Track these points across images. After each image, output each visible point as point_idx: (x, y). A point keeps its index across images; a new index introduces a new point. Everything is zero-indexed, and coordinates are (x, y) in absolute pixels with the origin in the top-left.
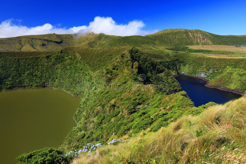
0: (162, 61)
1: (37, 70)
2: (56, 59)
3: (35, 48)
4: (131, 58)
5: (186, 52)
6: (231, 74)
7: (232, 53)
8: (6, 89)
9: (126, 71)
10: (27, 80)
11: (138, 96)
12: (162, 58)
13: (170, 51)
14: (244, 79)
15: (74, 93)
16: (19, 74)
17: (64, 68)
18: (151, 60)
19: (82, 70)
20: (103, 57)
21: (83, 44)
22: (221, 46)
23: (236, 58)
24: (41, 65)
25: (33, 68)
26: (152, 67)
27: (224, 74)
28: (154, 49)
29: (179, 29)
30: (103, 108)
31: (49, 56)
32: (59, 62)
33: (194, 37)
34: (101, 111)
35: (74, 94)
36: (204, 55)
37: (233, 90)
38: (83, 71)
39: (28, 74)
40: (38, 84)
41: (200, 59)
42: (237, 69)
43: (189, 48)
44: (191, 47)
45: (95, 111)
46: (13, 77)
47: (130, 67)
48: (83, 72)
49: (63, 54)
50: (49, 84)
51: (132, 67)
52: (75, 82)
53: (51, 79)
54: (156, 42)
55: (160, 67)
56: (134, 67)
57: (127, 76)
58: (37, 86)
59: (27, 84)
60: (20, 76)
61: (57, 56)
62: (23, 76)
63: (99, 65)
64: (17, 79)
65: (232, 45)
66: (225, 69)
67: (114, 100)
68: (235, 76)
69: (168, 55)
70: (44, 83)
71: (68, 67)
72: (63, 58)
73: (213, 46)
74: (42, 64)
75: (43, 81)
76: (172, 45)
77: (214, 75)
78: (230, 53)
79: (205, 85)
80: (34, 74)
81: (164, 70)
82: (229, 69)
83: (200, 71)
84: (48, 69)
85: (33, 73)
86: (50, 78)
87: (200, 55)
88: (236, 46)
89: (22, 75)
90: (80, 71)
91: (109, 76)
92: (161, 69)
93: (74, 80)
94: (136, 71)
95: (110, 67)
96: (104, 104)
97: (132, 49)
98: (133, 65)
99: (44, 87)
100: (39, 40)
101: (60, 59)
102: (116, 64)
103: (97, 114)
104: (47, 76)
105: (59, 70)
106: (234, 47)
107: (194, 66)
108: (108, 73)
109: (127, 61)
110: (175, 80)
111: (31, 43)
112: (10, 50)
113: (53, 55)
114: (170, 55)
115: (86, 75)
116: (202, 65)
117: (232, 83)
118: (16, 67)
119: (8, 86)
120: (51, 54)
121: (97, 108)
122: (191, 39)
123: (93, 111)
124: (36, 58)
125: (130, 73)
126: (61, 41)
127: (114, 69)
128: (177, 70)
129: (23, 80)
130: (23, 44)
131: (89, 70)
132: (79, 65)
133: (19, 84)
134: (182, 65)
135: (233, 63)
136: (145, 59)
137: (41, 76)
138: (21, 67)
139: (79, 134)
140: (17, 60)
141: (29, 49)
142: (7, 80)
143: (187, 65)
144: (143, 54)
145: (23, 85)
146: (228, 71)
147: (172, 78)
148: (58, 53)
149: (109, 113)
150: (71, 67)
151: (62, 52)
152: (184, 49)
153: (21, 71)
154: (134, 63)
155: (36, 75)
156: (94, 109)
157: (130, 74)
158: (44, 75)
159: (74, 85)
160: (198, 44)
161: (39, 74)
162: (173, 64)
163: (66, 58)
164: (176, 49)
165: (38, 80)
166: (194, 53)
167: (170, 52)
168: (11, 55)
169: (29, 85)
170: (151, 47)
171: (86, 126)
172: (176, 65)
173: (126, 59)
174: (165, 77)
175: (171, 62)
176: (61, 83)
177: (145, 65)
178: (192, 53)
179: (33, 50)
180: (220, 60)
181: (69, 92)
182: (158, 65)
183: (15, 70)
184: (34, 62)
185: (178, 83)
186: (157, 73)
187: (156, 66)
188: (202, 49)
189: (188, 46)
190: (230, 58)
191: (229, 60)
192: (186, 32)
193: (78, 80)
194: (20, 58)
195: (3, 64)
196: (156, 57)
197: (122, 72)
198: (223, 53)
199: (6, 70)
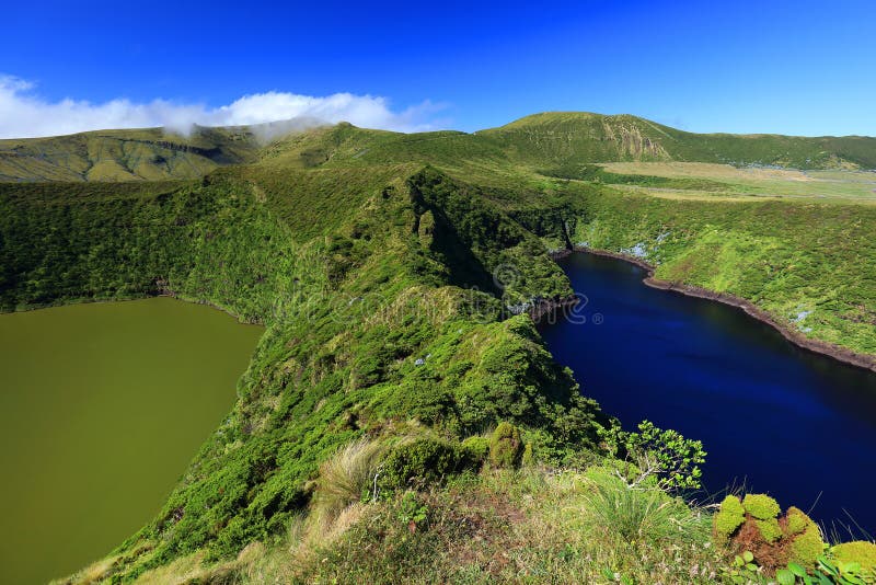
0: (520, 209)
1: (129, 240)
2: (187, 205)
3: (132, 172)
4: (413, 201)
5: (596, 181)
6: (717, 246)
7: (725, 185)
8: (30, 302)
9: (394, 242)
10: (96, 274)
11: (407, 324)
12: (519, 199)
13: (548, 179)
14: (751, 262)
15: (245, 311)
16: (71, 253)
17: (216, 234)
18: (481, 207)
19: (268, 238)
20: (333, 196)
21: (284, 156)
22: (696, 164)
23: (734, 200)
24: (142, 226)
25: (116, 235)
26: (483, 229)
27: (698, 248)
28: (501, 172)
29: (575, 113)
30: (305, 366)
31: (166, 195)
32: (199, 216)
33: (619, 137)
34: (297, 374)
35: (247, 315)
36: (645, 190)
37: (720, 296)
38: (271, 242)
39: (101, 255)
40: (133, 287)
41: (632, 202)
42: (733, 233)
43: (605, 170)
44: (610, 168)
45: (279, 375)
46: (50, 264)
47: (410, 229)
48: (273, 247)
49: (209, 188)
50: (168, 284)
51: (416, 229)
52: (248, 278)
53: (174, 269)
54: (509, 153)
55: (510, 228)
56: (422, 228)
57: (396, 256)
58: (131, 292)
59: (97, 286)
60: (74, 260)
61: (192, 195)
62: (83, 261)
63: (320, 223)
64: (65, 270)
65: (726, 162)
66: (700, 234)
67: (338, 338)
68: (727, 253)
69: (539, 192)
70: (154, 282)
71: (228, 230)
72: (212, 200)
73: (672, 164)
74: (146, 221)
75: (150, 274)
76: (555, 162)
77: (670, 248)
78: (717, 184)
79: (644, 281)
80: (121, 252)
81: (521, 238)
82: (711, 234)
83: (631, 237)
84: (165, 238)
85: (115, 252)
86: (171, 264)
87: (632, 190)
88: (735, 165)
89: (81, 257)
90: (262, 243)
91: (339, 257)
92: (512, 234)
93: (245, 271)
94: (426, 241)
95: (345, 230)
96: (305, 353)
97: (423, 171)
98: (417, 223)
99: (155, 293)
100: (146, 145)
101: (200, 204)
102: (364, 221)
103: (284, 385)
104: (161, 260)
105: (200, 239)
106: (731, 170)
107: (615, 225)
108: (336, 249)
109: (401, 211)
110: (555, 267)
111: (120, 153)
112: (48, 176)
113: (180, 193)
114: (545, 191)
115: (281, 254)
116: (637, 220)
117: (718, 273)
118: (58, 233)
119: (37, 294)
120: (173, 190)
121: (286, 364)
122: (609, 144)
123: (272, 375)
124: (125, 203)
125: (406, 248)
126: (214, 147)
127: (357, 236)
128: (565, 238)
129: (85, 272)
130: (94, 159)
131: (289, 239)
132: (259, 223)
133: (73, 285)
134: (579, 221)
135: (723, 216)
136: (464, 203)
137: (144, 261)
138: (77, 231)
139: (227, 452)
140: (60, 211)
141: (112, 175)
142: (29, 275)
143: (596, 222)
144: (456, 188)
145: (85, 288)
146: (708, 240)
147: (544, 261)
148: (196, 185)
149: (317, 382)
150: (234, 231)
151: (206, 183)
152: (589, 173)
153: (77, 244)
154: (422, 217)
155: (126, 258)
156: (276, 369)
157: (406, 253)
158: (152, 256)
159: (246, 286)
160: (629, 158)
161: (135, 252)
162: (553, 218)
163: (221, 201)
164: (565, 174)
165: (132, 272)
166: (617, 186)
167: (547, 182)
168: (43, 192)
169: (104, 290)
170: (491, 165)
171: (249, 426)
172: (563, 223)
173: (397, 205)
174: (525, 259)
175: (547, 211)
176: (207, 281)
177: (463, 223)
178: (610, 186)
179: (125, 177)
180: (688, 205)
181: (230, 310)
182: (504, 221)
183: (54, 242)
184: (118, 215)
185: (564, 276)
186: (499, 248)
187: (496, 224)
188: (640, 172)
189: (602, 165)
190: (717, 199)
191: (714, 205)
192: (597, 122)
193: (256, 270)
194: (72, 201)
195: (16, 222)
196: (502, 196)
197: (384, 246)
198: (698, 185)
199: (27, 240)
